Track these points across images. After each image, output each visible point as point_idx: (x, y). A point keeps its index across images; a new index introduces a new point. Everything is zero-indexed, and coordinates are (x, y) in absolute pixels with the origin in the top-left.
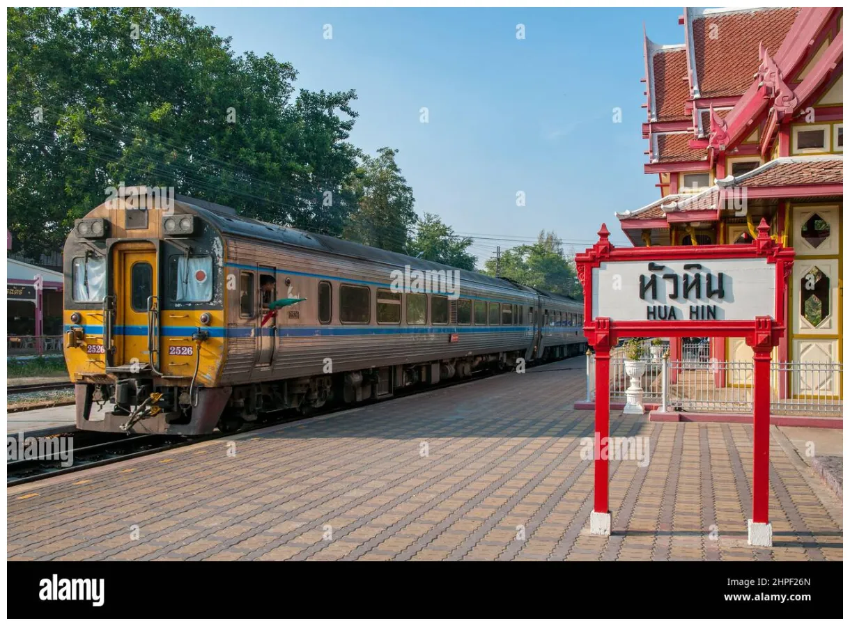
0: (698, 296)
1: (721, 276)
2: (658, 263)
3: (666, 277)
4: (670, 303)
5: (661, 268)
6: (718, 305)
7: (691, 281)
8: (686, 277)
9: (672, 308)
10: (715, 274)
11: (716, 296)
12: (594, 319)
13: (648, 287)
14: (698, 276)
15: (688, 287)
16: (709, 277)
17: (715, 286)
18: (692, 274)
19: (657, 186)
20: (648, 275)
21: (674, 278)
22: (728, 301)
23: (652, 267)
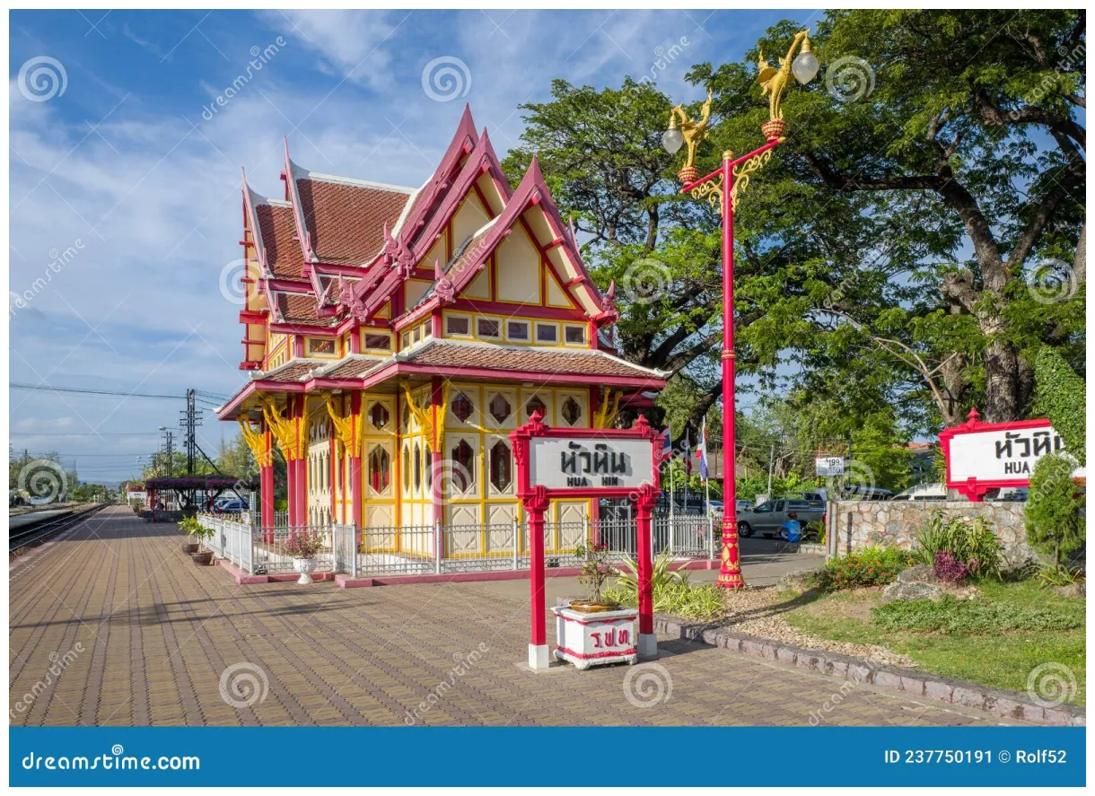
0: (606, 471)
1: (622, 456)
2: (576, 442)
3: (582, 454)
4: (584, 475)
5: (578, 447)
6: (619, 477)
7: (600, 459)
8: (596, 454)
9: (584, 478)
10: (618, 453)
11: (619, 471)
12: (532, 487)
13: (568, 463)
14: (606, 454)
15: (597, 464)
16: (614, 455)
17: (618, 462)
18: (601, 454)
19: (243, 342)
20: (569, 452)
21: (587, 455)
22: (627, 475)
23: (572, 446)
